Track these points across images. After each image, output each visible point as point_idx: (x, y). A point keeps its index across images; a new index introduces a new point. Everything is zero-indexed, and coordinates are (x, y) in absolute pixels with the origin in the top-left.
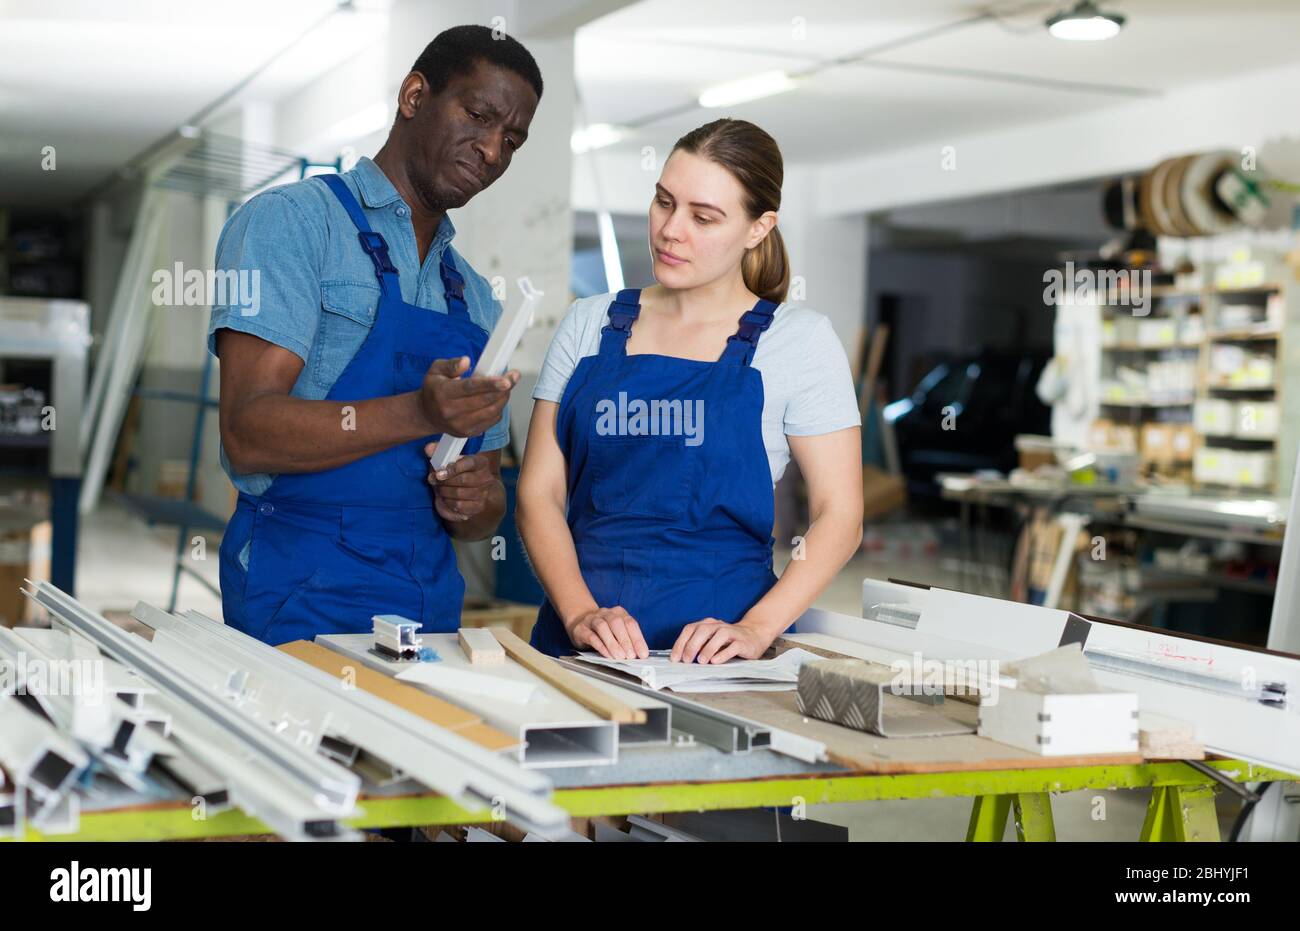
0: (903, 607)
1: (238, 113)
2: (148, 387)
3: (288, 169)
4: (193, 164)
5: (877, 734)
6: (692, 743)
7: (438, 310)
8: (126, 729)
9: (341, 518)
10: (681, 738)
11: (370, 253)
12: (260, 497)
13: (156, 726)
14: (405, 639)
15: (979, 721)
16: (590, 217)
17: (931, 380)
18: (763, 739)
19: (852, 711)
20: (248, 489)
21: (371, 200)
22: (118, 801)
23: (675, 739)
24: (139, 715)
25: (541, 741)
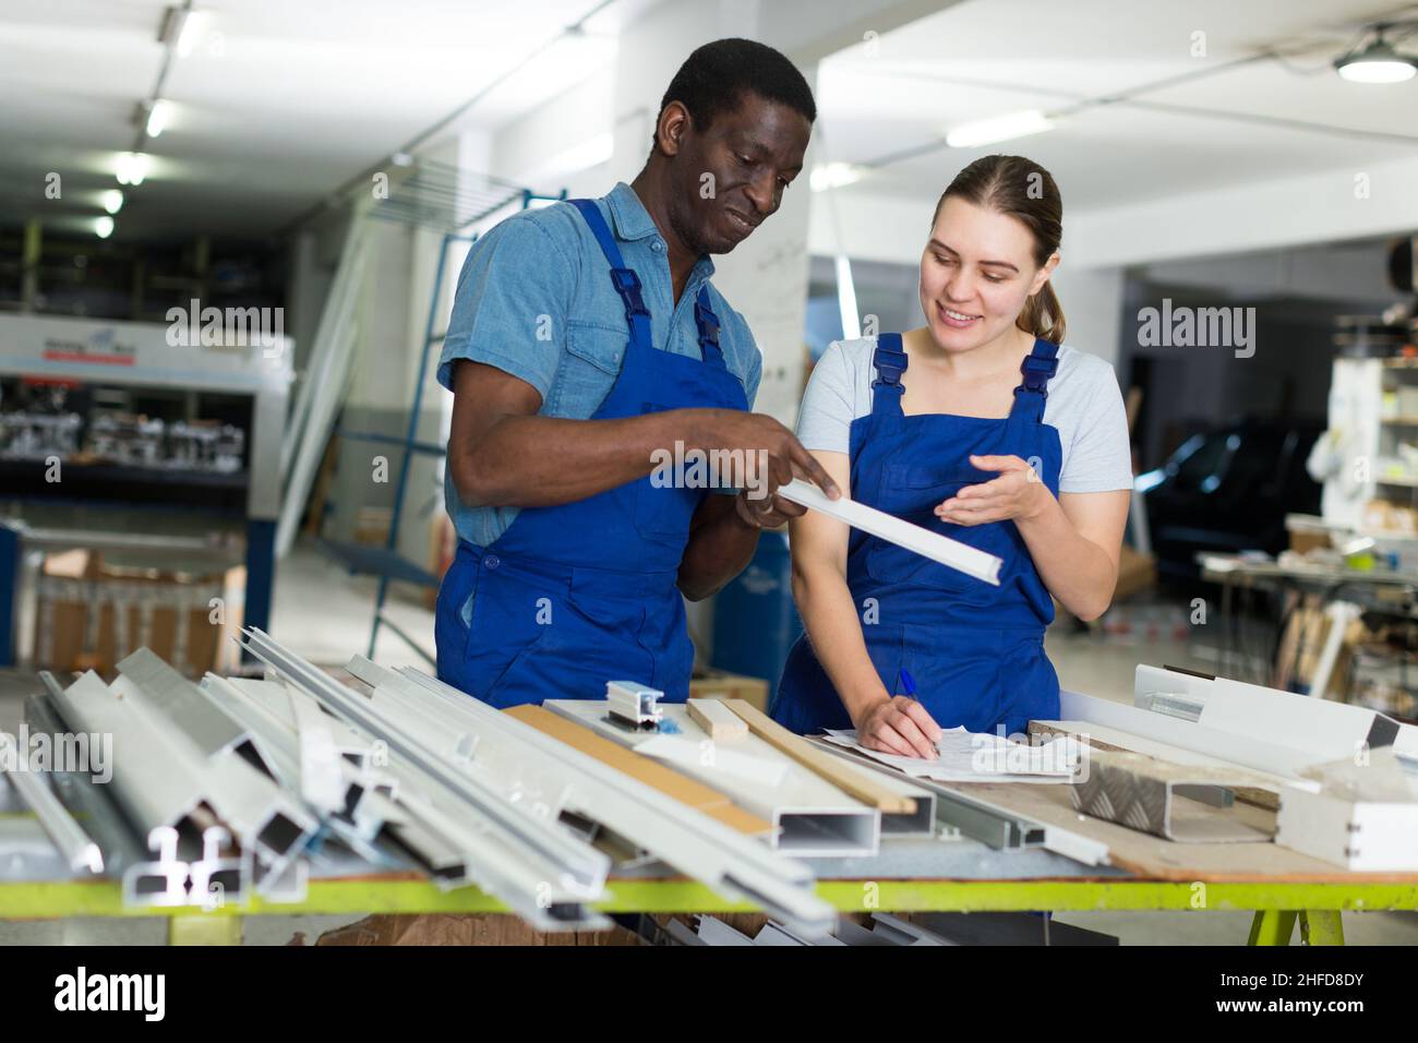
0: (1183, 698)
1: (454, 142)
2: (350, 426)
3: (510, 200)
4: (406, 193)
5: (1164, 838)
6: (957, 836)
7: (691, 356)
8: (354, 793)
9: (571, 578)
10: (945, 831)
11: (621, 292)
12: (486, 549)
13: (383, 790)
14: (645, 708)
15: (1277, 829)
16: (826, 263)
17: (1186, 451)
18: (1037, 836)
19: (1135, 811)
20: (474, 539)
21: (626, 231)
22: (344, 869)
23: (939, 832)
24: (367, 777)
25: (797, 827)
